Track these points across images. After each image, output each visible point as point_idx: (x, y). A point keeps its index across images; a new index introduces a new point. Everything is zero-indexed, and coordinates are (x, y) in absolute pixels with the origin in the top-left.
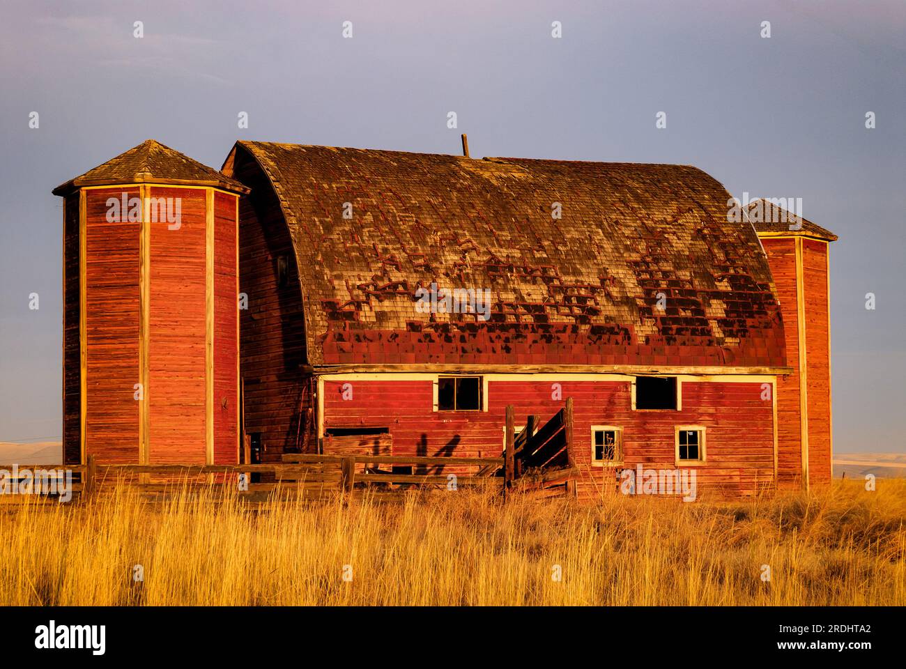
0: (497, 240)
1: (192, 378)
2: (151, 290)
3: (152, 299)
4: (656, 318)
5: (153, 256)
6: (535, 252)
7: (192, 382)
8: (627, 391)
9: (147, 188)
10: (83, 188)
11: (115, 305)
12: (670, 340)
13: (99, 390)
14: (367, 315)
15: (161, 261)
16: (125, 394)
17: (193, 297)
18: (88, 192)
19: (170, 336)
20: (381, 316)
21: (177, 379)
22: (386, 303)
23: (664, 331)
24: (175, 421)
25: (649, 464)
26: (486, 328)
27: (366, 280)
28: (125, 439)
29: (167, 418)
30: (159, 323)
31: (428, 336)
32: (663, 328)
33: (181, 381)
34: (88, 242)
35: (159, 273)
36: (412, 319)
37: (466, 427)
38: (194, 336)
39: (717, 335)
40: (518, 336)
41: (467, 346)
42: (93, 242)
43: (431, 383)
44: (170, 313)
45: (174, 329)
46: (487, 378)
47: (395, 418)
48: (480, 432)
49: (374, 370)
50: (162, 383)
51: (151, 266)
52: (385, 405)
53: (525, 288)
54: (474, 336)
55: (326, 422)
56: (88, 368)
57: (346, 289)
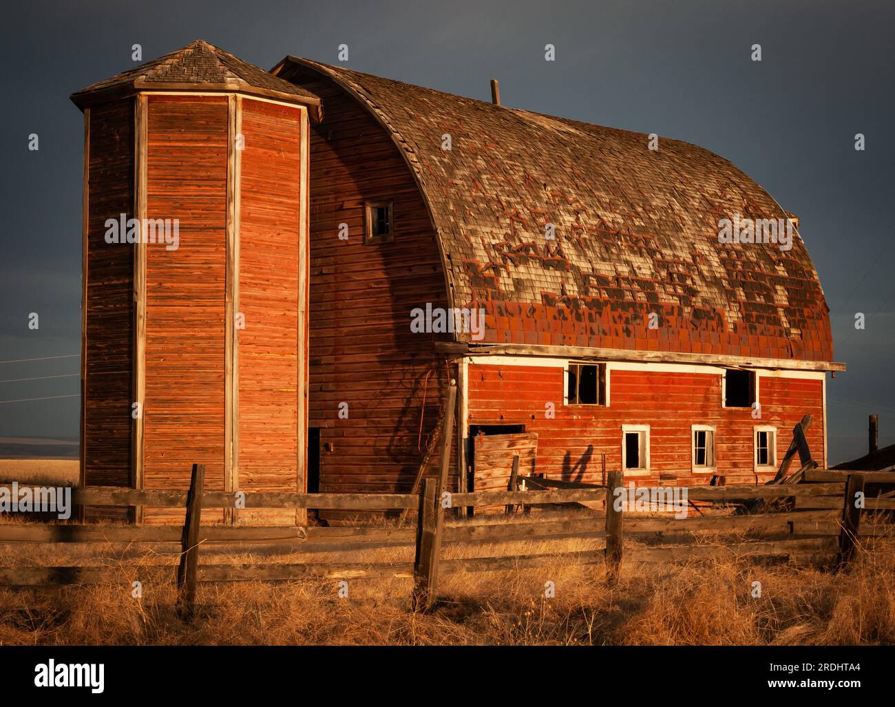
0: (599, 201)
1: (284, 355)
2: (242, 237)
3: (242, 248)
4: (739, 303)
5: (245, 191)
6: (634, 219)
7: (284, 360)
8: (718, 386)
9: (238, 99)
10: (143, 93)
11: (190, 254)
12: (753, 328)
13: (163, 368)
14: (505, 283)
15: (252, 198)
16: (203, 375)
17: (286, 249)
18: (151, 99)
19: (260, 299)
20: (518, 284)
21: (268, 356)
22: (522, 269)
23: (746, 318)
24: (267, 411)
25: (735, 469)
26: (609, 306)
27: (499, 239)
28: (204, 435)
29: (258, 407)
30: (249, 281)
31: (560, 312)
32: (746, 314)
33: (272, 359)
34: (150, 167)
35: (249, 214)
36: (546, 290)
37: (591, 425)
38: (285, 300)
39: (785, 326)
40: (636, 317)
41: (595, 326)
42: (156, 167)
43: (561, 370)
44: (261, 268)
45: (264, 290)
46: (611, 366)
47: (530, 413)
48: (602, 431)
49: (523, 352)
50: (253, 361)
51: (241, 202)
52: (521, 396)
53: (637, 261)
54: (600, 315)
55: (470, 417)
56: (148, 338)
57: (483, 248)
